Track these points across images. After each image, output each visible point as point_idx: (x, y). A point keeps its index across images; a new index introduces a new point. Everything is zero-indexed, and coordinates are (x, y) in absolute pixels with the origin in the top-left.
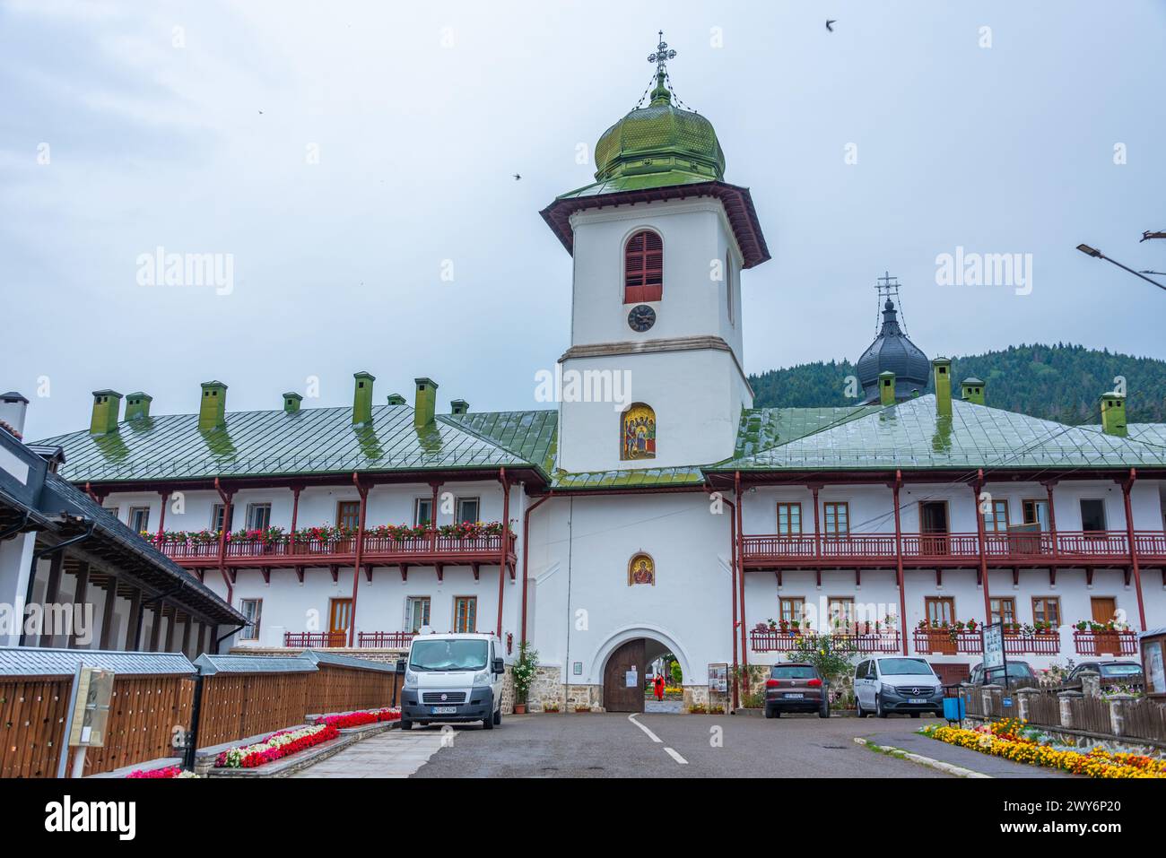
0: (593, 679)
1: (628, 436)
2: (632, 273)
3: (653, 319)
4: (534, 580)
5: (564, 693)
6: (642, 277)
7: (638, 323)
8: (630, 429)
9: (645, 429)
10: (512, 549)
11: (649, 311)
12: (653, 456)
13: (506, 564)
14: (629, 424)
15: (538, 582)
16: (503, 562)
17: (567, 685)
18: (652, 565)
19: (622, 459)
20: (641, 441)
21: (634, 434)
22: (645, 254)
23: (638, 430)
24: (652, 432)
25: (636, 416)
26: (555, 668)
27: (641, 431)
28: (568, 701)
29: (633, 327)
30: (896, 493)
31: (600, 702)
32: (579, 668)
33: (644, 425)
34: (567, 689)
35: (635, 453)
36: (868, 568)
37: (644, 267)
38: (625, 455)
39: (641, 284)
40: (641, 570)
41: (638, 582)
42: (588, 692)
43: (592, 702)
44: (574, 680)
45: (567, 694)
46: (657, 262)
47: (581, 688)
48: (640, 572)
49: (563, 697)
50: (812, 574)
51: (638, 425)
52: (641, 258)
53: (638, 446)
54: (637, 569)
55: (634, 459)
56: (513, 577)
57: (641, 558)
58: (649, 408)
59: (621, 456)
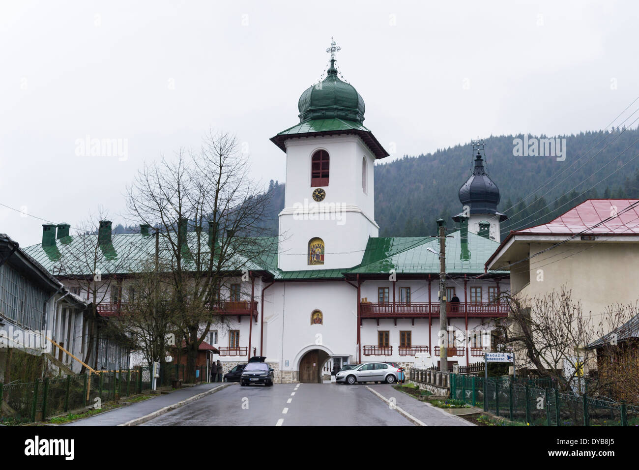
0: (294, 368)
1: (312, 253)
2: (315, 171)
3: (324, 195)
4: (266, 322)
5: (281, 375)
6: (320, 173)
7: (317, 197)
8: (313, 250)
9: (320, 250)
10: (256, 308)
11: (322, 191)
12: (323, 263)
13: (253, 315)
14: (312, 247)
15: (268, 324)
16: (251, 315)
17: (282, 371)
18: (322, 315)
19: (308, 264)
20: (317, 255)
21: (314, 252)
22: (321, 161)
23: (317, 250)
24: (323, 251)
25: (315, 243)
26: (276, 363)
27: (318, 251)
28: (282, 378)
29: (315, 199)
30: (430, 285)
31: (297, 379)
32: (287, 364)
33: (320, 248)
34: (282, 373)
35: (315, 261)
36: (417, 318)
37: (321, 169)
38: (310, 262)
39: (319, 177)
40: (317, 317)
41: (315, 323)
42: (292, 374)
43: (294, 379)
44: (285, 369)
45: (282, 375)
46: (326, 166)
47: (288, 372)
48: (316, 319)
49: (280, 376)
50: (392, 320)
51: (317, 248)
52: (319, 164)
53: (316, 258)
54: (315, 317)
55: (315, 264)
56: (256, 321)
57: (316, 312)
58: (322, 240)
59: (308, 263)
